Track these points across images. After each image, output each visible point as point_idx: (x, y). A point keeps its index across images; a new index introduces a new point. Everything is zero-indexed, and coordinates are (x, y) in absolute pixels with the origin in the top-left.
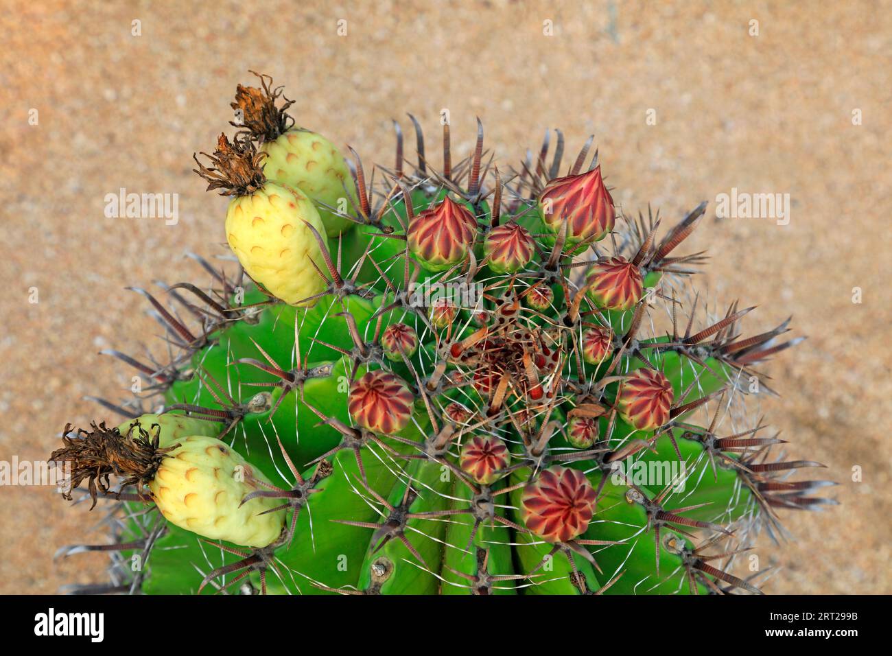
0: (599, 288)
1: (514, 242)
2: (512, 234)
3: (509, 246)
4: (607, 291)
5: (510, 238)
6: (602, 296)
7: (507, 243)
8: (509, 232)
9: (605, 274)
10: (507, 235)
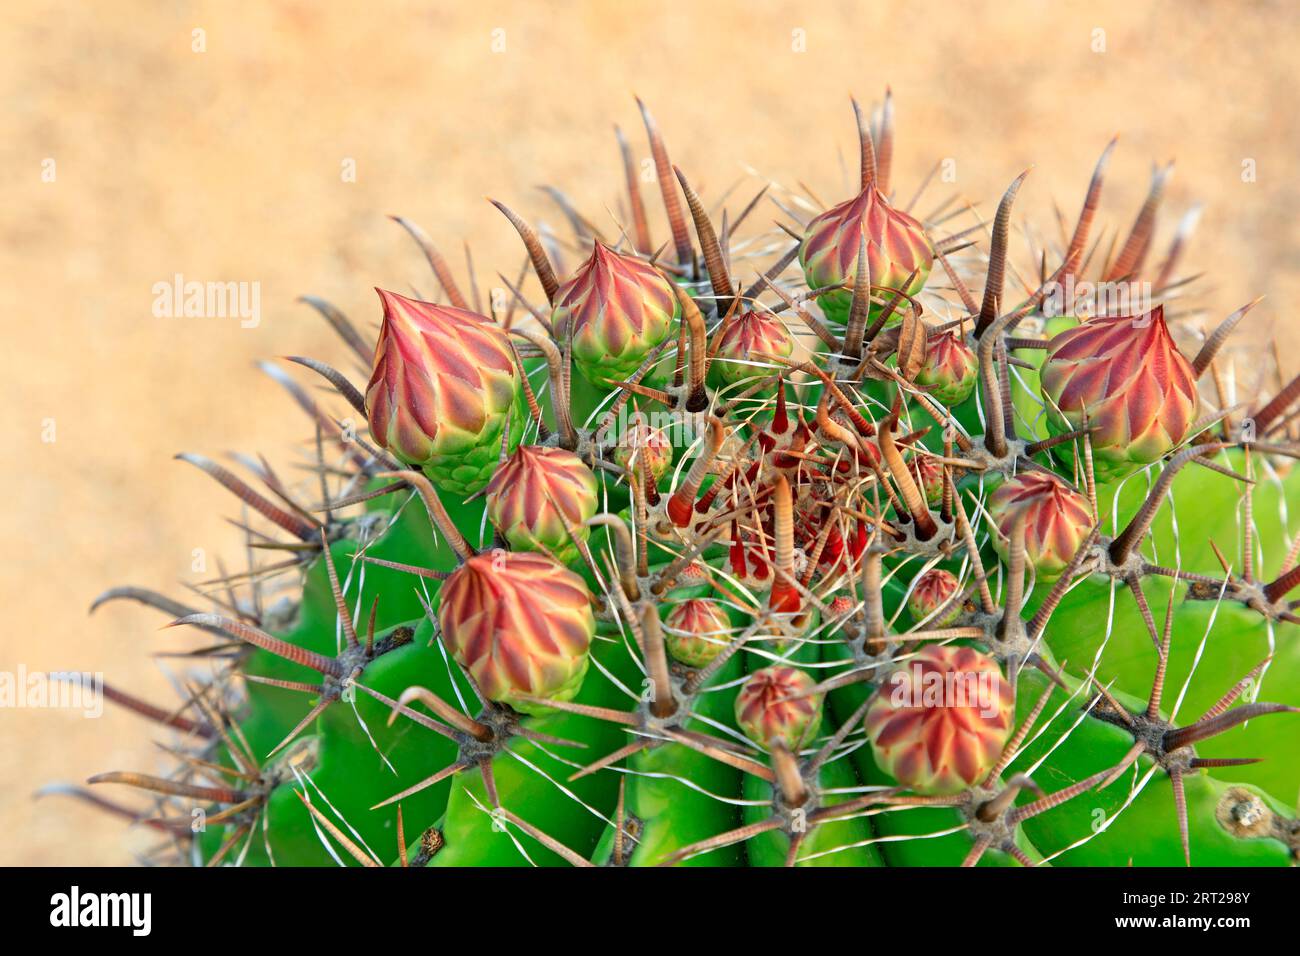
0: (637, 323)
1: (547, 466)
2: (530, 465)
3: (555, 476)
4: (645, 306)
5: (539, 472)
6: (653, 322)
7: (550, 482)
8: (525, 474)
9: (610, 306)
10: (532, 476)
